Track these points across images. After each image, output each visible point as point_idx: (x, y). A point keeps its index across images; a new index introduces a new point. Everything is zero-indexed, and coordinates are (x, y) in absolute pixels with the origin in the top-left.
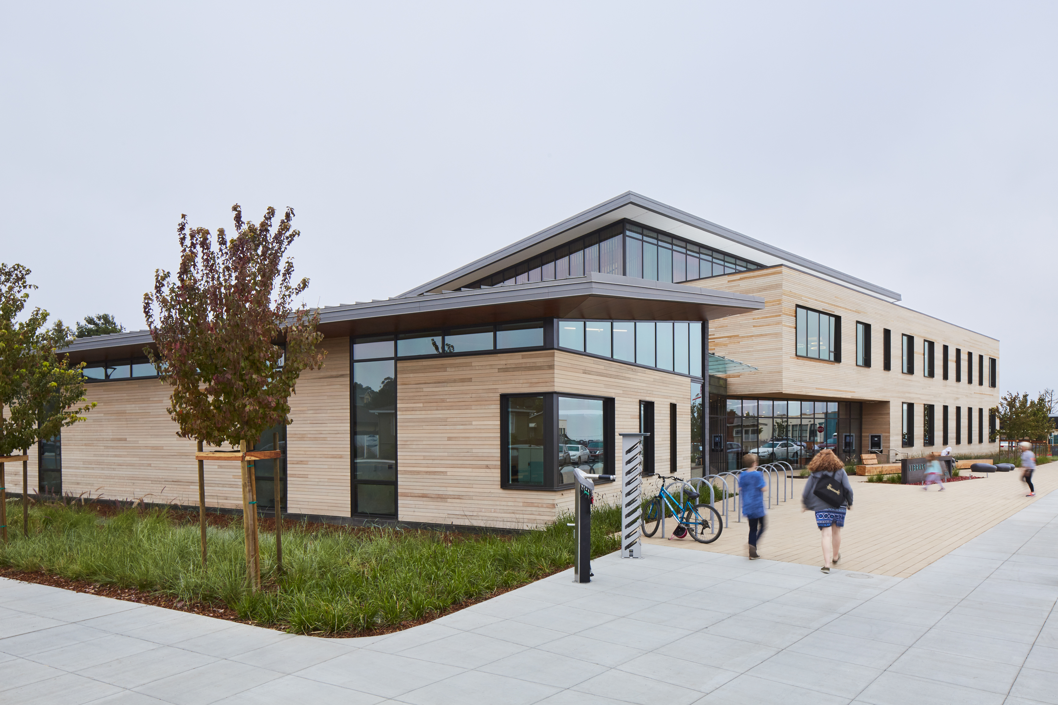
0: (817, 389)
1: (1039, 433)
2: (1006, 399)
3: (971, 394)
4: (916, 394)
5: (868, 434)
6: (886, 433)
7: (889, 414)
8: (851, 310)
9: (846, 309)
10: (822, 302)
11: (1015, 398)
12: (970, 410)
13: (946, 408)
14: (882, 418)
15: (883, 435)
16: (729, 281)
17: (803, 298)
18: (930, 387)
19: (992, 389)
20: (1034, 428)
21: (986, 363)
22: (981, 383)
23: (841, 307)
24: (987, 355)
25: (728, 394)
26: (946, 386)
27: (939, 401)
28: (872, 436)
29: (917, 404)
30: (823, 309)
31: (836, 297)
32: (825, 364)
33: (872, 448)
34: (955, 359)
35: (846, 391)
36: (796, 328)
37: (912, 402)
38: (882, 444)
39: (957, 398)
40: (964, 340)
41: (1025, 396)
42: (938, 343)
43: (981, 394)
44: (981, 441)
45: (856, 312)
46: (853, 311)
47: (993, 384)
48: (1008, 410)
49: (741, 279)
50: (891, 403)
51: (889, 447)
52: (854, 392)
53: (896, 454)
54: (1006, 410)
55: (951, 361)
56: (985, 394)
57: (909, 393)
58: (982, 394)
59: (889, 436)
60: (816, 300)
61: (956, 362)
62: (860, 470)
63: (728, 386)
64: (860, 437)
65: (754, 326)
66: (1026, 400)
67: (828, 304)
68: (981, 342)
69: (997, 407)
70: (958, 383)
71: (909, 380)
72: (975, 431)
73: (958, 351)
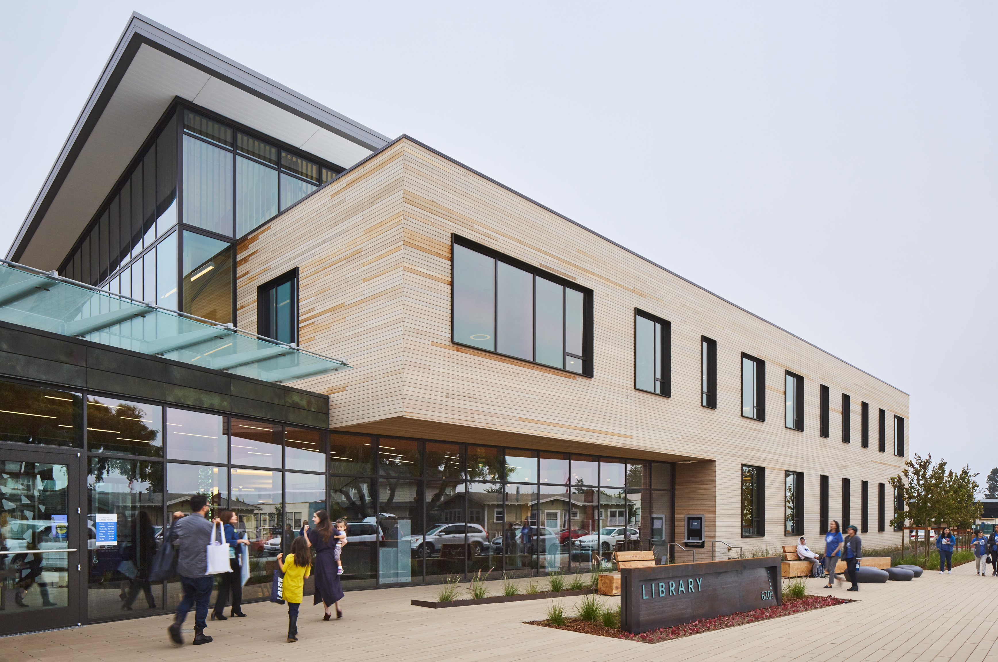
0: (521, 419)
1: (962, 517)
2: (911, 465)
3: (867, 462)
4: (771, 453)
5: (683, 516)
6: (709, 513)
7: (714, 481)
8: (620, 286)
9: (607, 280)
10: (539, 250)
11: (925, 463)
12: (865, 485)
13: (824, 480)
14: (705, 489)
15: (706, 516)
16: (333, 196)
17: (475, 226)
18: (796, 445)
19: (899, 458)
20: (954, 511)
21: (890, 422)
22: (882, 448)
23: (593, 274)
24: (891, 411)
25: (331, 427)
26: (825, 446)
27: (813, 469)
28: (689, 519)
29: (771, 468)
30: (541, 264)
31: (579, 251)
32: (546, 374)
33: (689, 539)
34: (840, 408)
35: (607, 433)
36: (452, 284)
37: (762, 465)
38: (704, 533)
39: (845, 467)
40: (856, 385)
41: (942, 466)
42: (812, 380)
43: (882, 463)
44: (881, 528)
45: (634, 292)
46: (628, 289)
47: (901, 453)
48: (915, 482)
49: (348, 185)
50: (717, 464)
51: (714, 537)
52: (631, 437)
53: (729, 549)
54: (913, 480)
55: (833, 410)
56: (887, 464)
57: (756, 450)
58: (884, 464)
59: (714, 519)
60: (520, 242)
61: (842, 414)
62: (605, 583)
63: (331, 411)
64: (672, 521)
65: (365, 280)
66: (944, 471)
67: (559, 259)
68: (882, 392)
69: (899, 476)
70: (846, 444)
71: (756, 430)
72: (873, 514)
73: (846, 399)
